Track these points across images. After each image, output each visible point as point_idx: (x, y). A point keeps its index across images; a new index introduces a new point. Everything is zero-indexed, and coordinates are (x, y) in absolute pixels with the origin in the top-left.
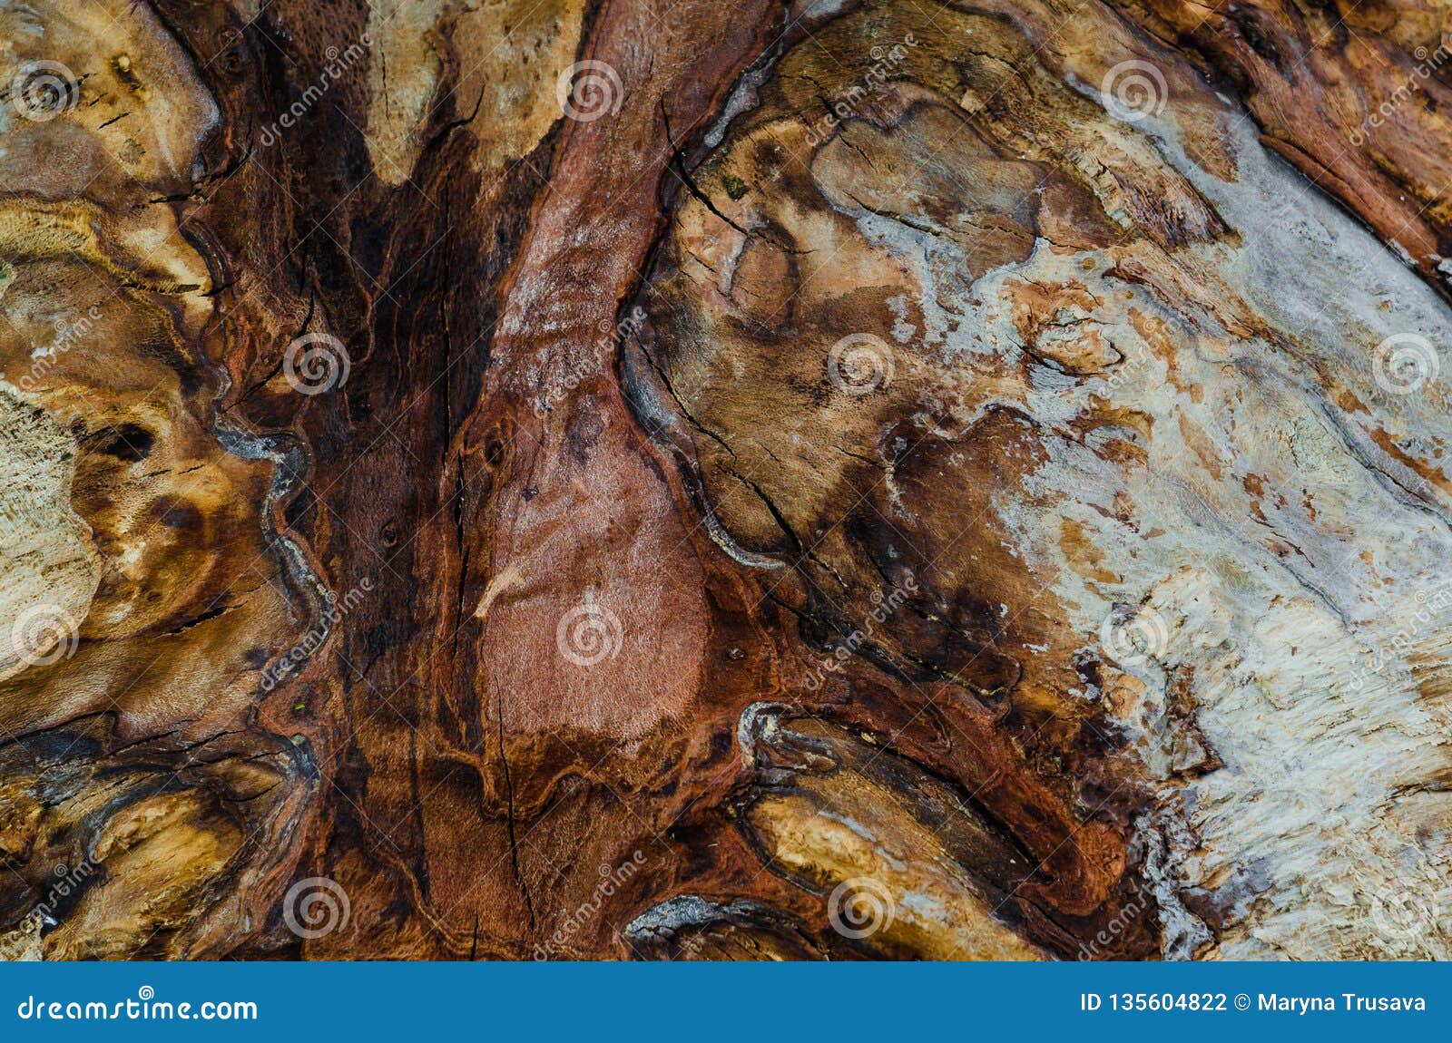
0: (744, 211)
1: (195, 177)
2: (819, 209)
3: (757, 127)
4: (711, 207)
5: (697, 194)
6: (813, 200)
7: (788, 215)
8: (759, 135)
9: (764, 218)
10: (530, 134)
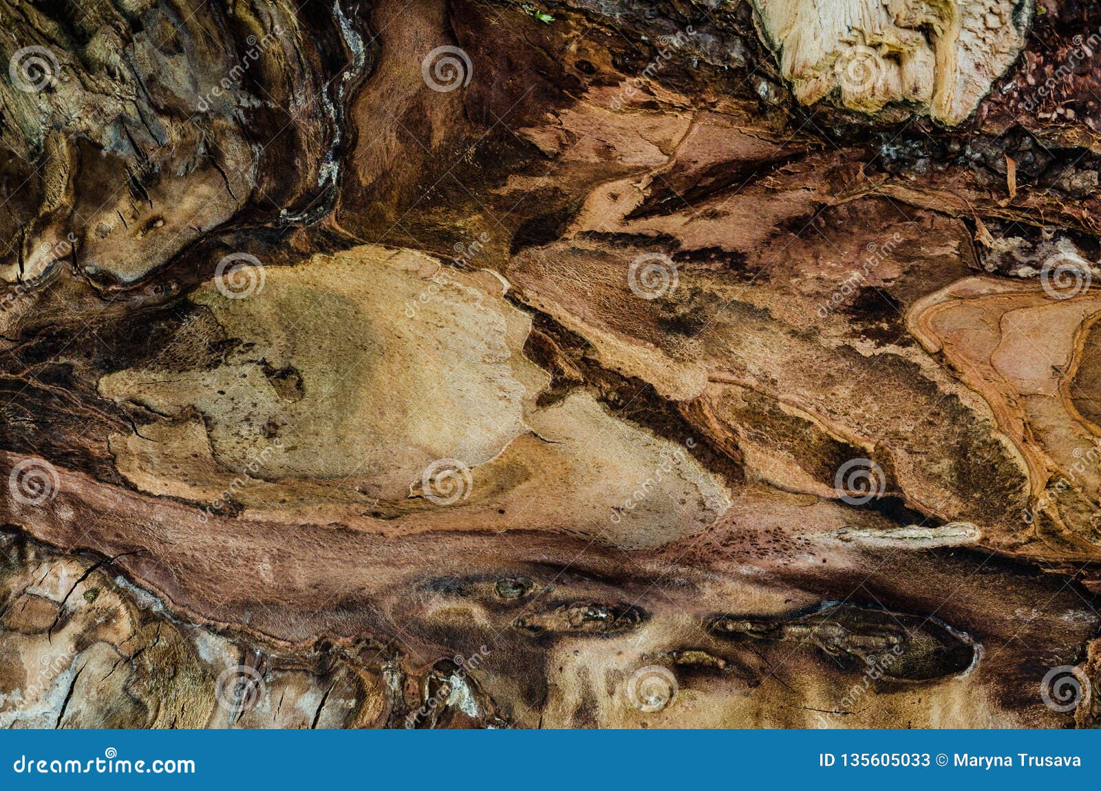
0: (77, 601)
1: (87, 268)
2: (76, 647)
3: (128, 608)
4: (79, 581)
5: (88, 572)
6: (81, 645)
7: (74, 628)
8: (123, 609)
9: (72, 613)
10: (129, 471)
